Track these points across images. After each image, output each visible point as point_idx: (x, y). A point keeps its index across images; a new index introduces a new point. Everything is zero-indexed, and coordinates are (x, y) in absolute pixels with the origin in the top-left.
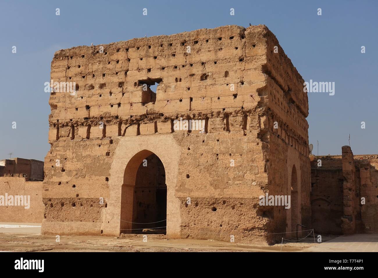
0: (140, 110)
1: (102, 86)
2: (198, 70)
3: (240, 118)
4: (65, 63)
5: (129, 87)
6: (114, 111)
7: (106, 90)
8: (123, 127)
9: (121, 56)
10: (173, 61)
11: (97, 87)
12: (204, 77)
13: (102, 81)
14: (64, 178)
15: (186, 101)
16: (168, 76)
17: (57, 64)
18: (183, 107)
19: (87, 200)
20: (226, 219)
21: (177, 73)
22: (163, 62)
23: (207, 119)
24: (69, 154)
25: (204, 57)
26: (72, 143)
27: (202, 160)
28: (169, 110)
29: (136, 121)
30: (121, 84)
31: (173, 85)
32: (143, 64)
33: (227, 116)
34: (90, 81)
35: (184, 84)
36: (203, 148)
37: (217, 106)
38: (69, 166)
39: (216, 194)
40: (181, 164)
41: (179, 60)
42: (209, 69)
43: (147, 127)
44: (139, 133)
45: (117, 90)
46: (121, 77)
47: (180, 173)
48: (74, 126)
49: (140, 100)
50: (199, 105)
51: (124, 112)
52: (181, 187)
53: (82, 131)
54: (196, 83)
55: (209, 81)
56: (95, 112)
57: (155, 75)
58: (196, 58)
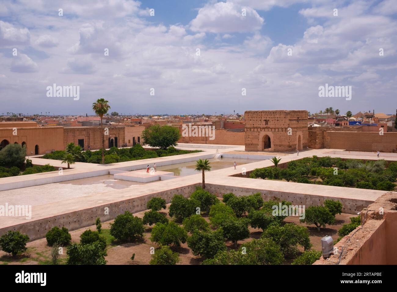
0: (265, 126)
1: (256, 120)
2: (276, 119)
3: (285, 129)
4: (247, 114)
5: (262, 121)
6: (259, 126)
7: (257, 121)
8: (261, 129)
9: (260, 114)
10: (271, 116)
11: (255, 120)
12: (278, 120)
13: (256, 119)
14: (249, 139)
15: (274, 125)
16: (270, 120)
17: (246, 114)
18: (274, 126)
19: (255, 144)
20: (282, 148)
21: (272, 119)
22: (269, 116)
23: (278, 129)
24: (250, 134)
25: (278, 116)
26: (250, 132)
27: (278, 137)
28: (271, 126)
29: (264, 128)
30: (261, 120)
31: (271, 121)
32: (265, 116)
33: (282, 129)
34: (254, 119)
35: (274, 121)
36: (278, 135)
37: (280, 127)
38: (250, 137)
39: (280, 144)
40: (273, 137)
41: (273, 116)
42: (279, 119)
43: (266, 130)
44: (265, 131)
45: (260, 121)
46: (260, 119)
47: (273, 139)
48: (250, 128)
49: (265, 124)
50: (277, 126)
51: (261, 126)
52: (274, 142)
53: (252, 130)
54: (276, 122)
55: (279, 121)
56: (255, 126)
57: (268, 119)
58: (276, 116)
